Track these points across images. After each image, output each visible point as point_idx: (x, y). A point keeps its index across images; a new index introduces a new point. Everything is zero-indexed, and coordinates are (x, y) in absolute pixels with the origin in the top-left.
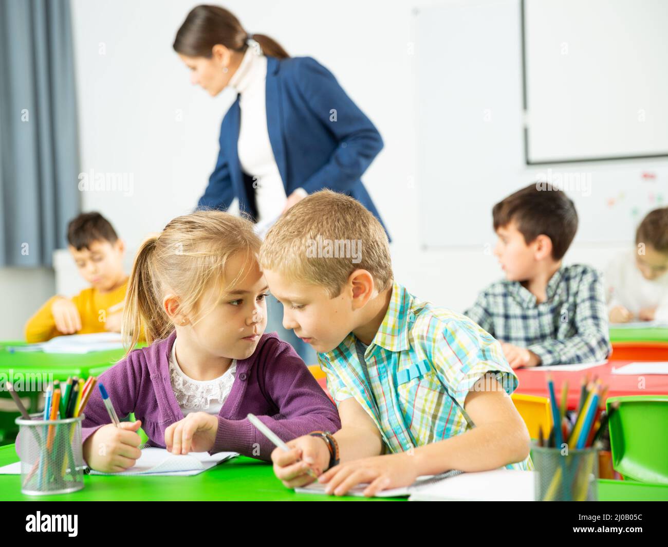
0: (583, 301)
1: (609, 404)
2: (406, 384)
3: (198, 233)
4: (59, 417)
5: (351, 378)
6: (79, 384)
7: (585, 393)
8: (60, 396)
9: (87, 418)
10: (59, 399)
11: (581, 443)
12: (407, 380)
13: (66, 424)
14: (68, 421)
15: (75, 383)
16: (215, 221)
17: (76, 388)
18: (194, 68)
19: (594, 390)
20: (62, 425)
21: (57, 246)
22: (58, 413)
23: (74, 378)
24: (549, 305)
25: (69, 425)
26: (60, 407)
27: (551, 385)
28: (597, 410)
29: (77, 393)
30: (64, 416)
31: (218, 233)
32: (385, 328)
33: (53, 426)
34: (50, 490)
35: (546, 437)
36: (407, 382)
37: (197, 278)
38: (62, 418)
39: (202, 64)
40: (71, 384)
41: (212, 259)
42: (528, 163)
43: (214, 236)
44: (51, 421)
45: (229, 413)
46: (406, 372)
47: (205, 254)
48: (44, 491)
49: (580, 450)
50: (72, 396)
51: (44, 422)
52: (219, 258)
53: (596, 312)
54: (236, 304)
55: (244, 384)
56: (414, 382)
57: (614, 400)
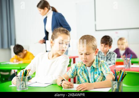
2: (96, 74)
7: (121, 71)
14: (25, 77)
18: (40, 11)
19: (122, 71)
27: (115, 70)
28: (123, 74)
29: (27, 72)
33: (22, 78)
35: (114, 79)
39: (42, 10)
42: (96, 30)
49: (120, 82)
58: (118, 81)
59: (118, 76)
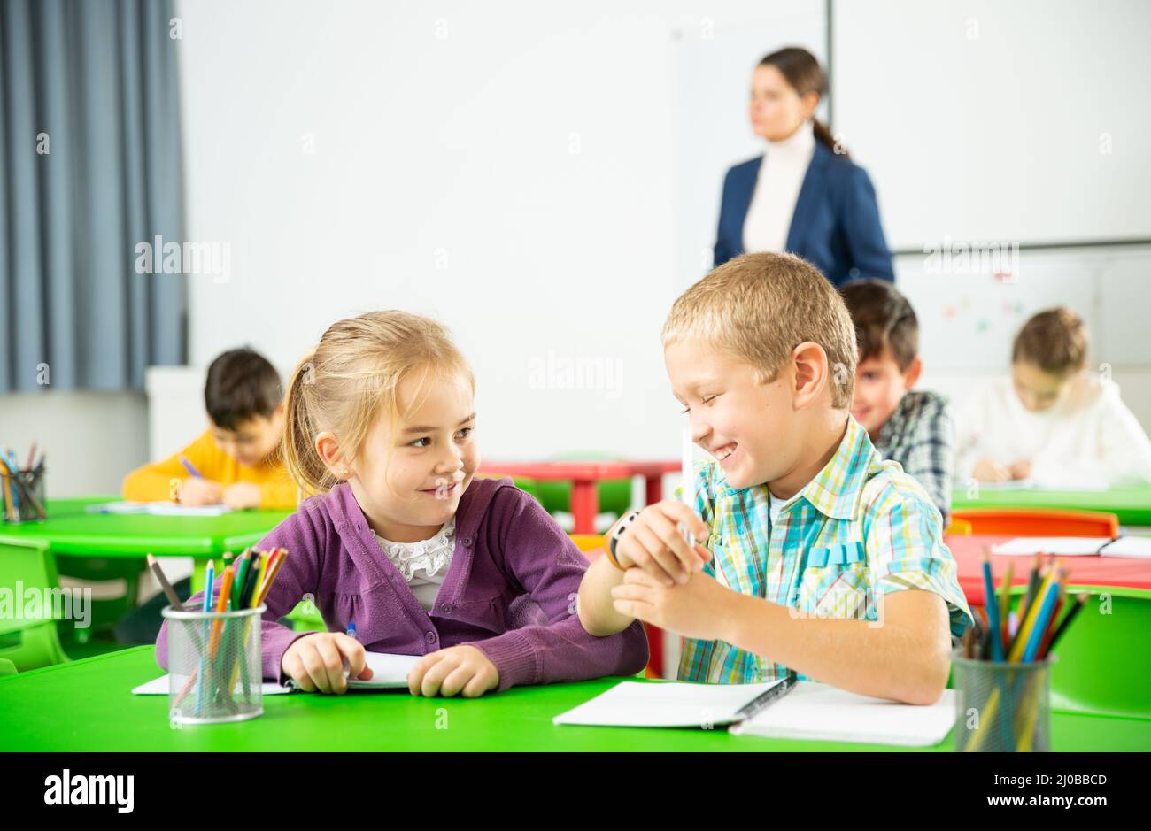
0: (921, 444)
1: (1072, 596)
2: (820, 569)
3: (362, 344)
4: (229, 607)
5: (748, 561)
6: (260, 558)
7: (1036, 581)
8: (231, 576)
9: (270, 608)
10: (231, 582)
11: (1028, 656)
12: (821, 563)
13: (239, 618)
14: (241, 613)
15: (254, 556)
16: (387, 326)
17: (256, 565)
19: (1050, 576)
20: (233, 619)
21: (152, 361)
22: (229, 601)
23: (254, 549)
24: (884, 450)
25: (244, 618)
26: (231, 595)
27: (987, 567)
28: (1056, 605)
29: (257, 572)
30: (237, 605)
31: (390, 344)
32: (825, 479)
33: (221, 621)
34: (213, 716)
36: (821, 567)
37: (357, 409)
38: (234, 609)
40: (250, 558)
41: (377, 381)
43: (381, 347)
44: (218, 614)
45: (452, 595)
46: (825, 552)
47: (366, 374)
48: (206, 717)
49: (1028, 664)
50: (250, 576)
51: (204, 614)
52: (387, 379)
53: (938, 464)
54: (420, 444)
55: (470, 553)
56: (830, 570)
57: (1080, 591)
58: (1014, 661)
59: (1013, 622)
